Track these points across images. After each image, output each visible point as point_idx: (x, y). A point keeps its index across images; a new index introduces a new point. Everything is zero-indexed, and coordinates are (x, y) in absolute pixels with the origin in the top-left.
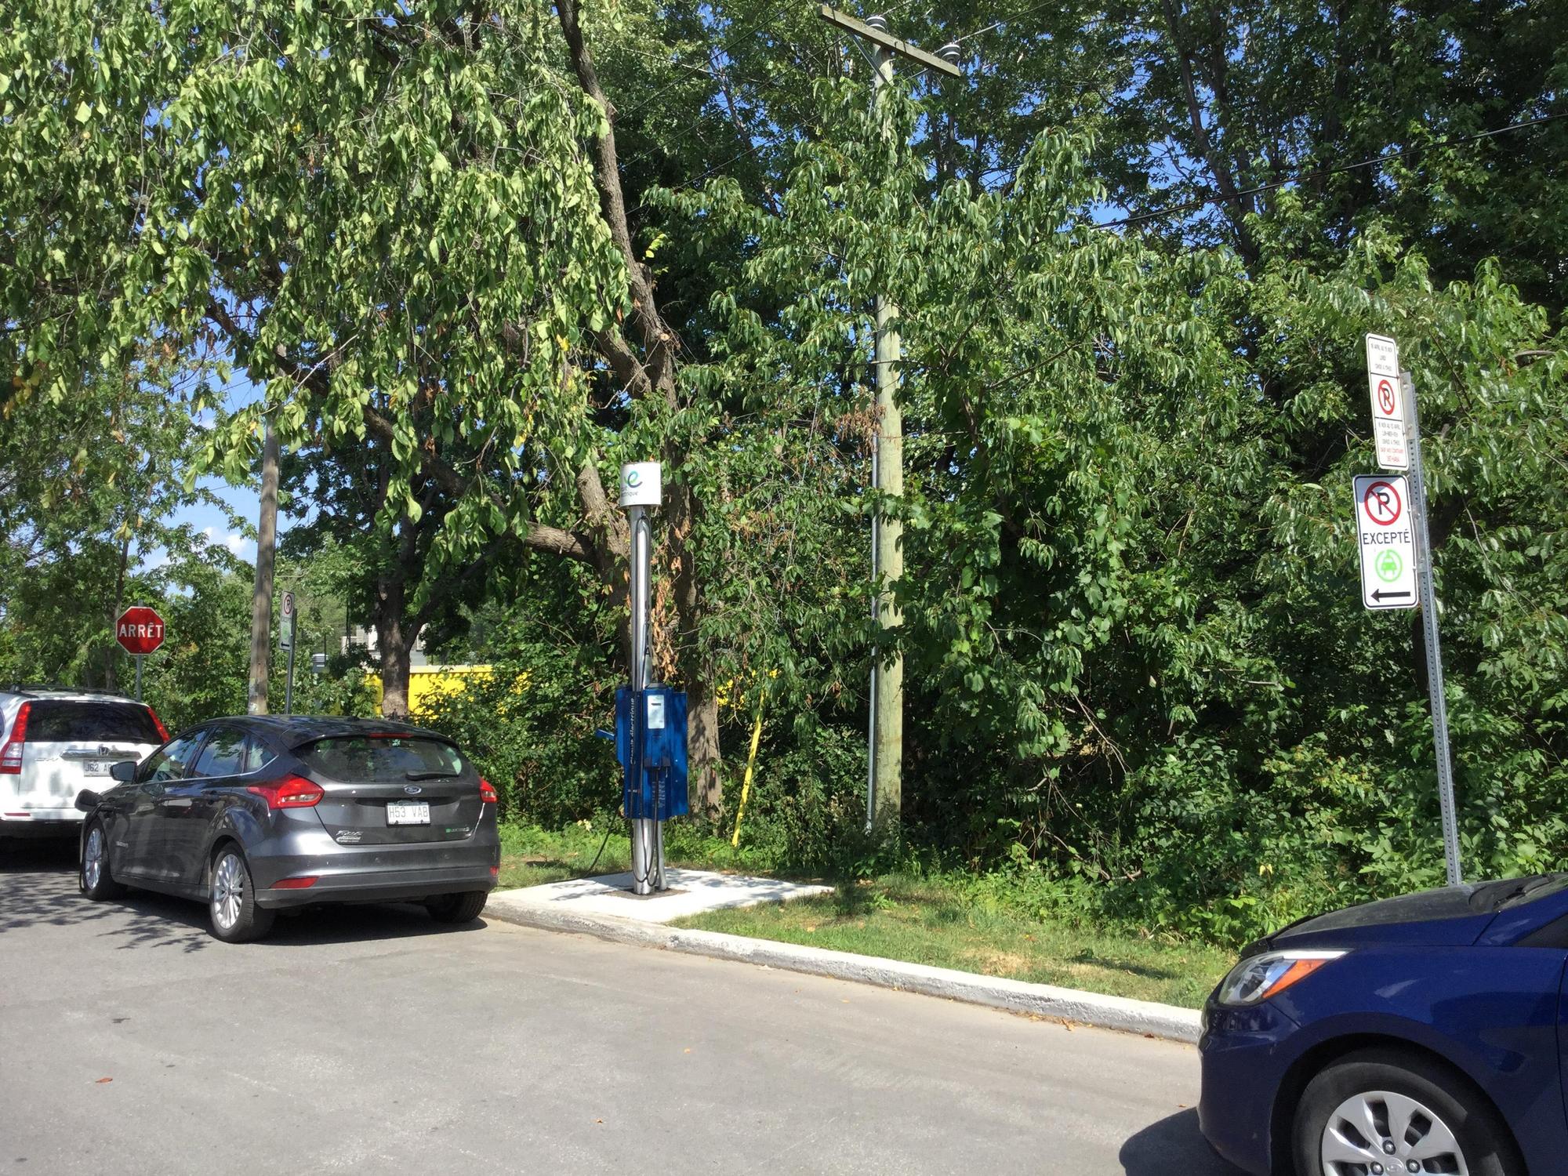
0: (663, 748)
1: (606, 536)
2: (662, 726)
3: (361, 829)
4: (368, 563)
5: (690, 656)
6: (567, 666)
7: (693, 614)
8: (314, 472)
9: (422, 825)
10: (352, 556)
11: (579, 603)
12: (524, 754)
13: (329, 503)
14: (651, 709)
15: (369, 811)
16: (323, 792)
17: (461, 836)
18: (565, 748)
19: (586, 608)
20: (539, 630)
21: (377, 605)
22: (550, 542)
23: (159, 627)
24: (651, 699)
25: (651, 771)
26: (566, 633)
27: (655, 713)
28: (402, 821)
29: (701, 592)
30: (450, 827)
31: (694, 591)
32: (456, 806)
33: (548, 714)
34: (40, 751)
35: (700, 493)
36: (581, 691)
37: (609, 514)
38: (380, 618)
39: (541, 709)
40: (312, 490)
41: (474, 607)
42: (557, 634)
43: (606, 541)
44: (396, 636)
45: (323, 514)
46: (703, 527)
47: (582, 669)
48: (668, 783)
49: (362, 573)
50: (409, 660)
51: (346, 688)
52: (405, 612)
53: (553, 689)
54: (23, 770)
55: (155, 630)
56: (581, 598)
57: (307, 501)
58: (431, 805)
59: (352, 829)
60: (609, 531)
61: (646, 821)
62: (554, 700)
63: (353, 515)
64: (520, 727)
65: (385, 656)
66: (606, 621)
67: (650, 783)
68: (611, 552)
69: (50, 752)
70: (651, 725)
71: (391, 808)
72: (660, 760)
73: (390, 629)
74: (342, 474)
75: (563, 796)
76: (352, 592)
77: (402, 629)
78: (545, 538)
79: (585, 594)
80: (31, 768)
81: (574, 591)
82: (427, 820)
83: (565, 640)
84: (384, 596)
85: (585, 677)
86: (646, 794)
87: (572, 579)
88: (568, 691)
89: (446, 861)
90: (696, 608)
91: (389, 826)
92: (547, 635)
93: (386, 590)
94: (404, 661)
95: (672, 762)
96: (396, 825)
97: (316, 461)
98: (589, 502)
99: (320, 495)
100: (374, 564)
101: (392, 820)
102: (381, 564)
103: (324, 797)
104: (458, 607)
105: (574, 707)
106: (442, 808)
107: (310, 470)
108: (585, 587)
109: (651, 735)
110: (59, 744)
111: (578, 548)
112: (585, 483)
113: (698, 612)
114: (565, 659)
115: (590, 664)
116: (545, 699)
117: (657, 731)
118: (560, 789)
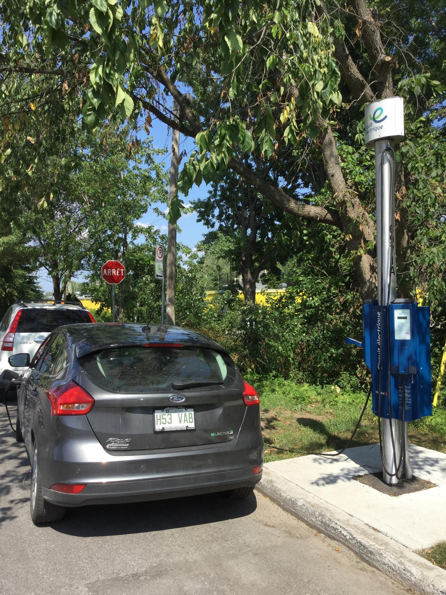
0: (409, 359)
1: (346, 207)
2: (408, 337)
3: (129, 436)
4: (236, 244)
5: (404, 280)
6: (324, 288)
7: (405, 253)
8: (217, 208)
9: (188, 431)
10: (230, 241)
11: (330, 255)
12: (298, 339)
13: (223, 221)
14: (397, 322)
15: (137, 418)
16: (94, 402)
17: (224, 439)
18: (323, 334)
19: (333, 257)
20: (309, 270)
21: (241, 263)
22: (312, 214)
23: (122, 270)
24: (397, 313)
25: (396, 376)
26: (324, 271)
27: (401, 327)
28: (168, 427)
29: (412, 237)
30: (215, 431)
31: (406, 237)
32: (219, 411)
33: (312, 316)
34: (23, 338)
35: (412, 168)
36: (331, 301)
37: (348, 194)
38: (242, 269)
39: (308, 312)
40: (216, 216)
41: (283, 264)
42: (319, 271)
43: (346, 211)
44: (249, 276)
45: (221, 226)
46: (415, 191)
47: (332, 289)
48: (414, 389)
49: (234, 248)
50: (255, 287)
51: (224, 299)
52: (253, 266)
53: (315, 301)
54: (14, 349)
55: (120, 272)
56: (331, 252)
57: (214, 220)
58: (196, 411)
59: (122, 437)
60: (348, 204)
61: (393, 421)
62: (315, 307)
63: (232, 225)
64: (297, 323)
65: (245, 285)
66: (344, 263)
67: (396, 387)
68: (349, 217)
69: (28, 338)
70: (398, 337)
71: (158, 415)
72: (407, 369)
73: (247, 273)
74: (228, 208)
75: (323, 362)
76: (230, 257)
77: (252, 274)
78: (309, 212)
79: (333, 250)
80: (19, 347)
81: (327, 249)
82: (192, 425)
83: (323, 274)
84: (244, 259)
85: (333, 294)
86: (394, 398)
87: (326, 242)
88: (323, 302)
89: (209, 466)
90: (407, 249)
91: (156, 433)
92: (313, 272)
93: (245, 256)
94: (253, 287)
95: (418, 371)
96: (163, 432)
97: (218, 202)
98: (335, 187)
99: (219, 218)
100: (239, 244)
101: (158, 427)
102: (242, 244)
103: (95, 405)
104: (276, 264)
105: (329, 309)
106: (207, 413)
107: (216, 207)
108: (333, 246)
109: (397, 346)
110: (33, 334)
111: (329, 216)
112: (333, 176)
113: (409, 251)
114: (323, 284)
115: (337, 286)
116: (310, 307)
117: (403, 342)
118: (320, 358)
